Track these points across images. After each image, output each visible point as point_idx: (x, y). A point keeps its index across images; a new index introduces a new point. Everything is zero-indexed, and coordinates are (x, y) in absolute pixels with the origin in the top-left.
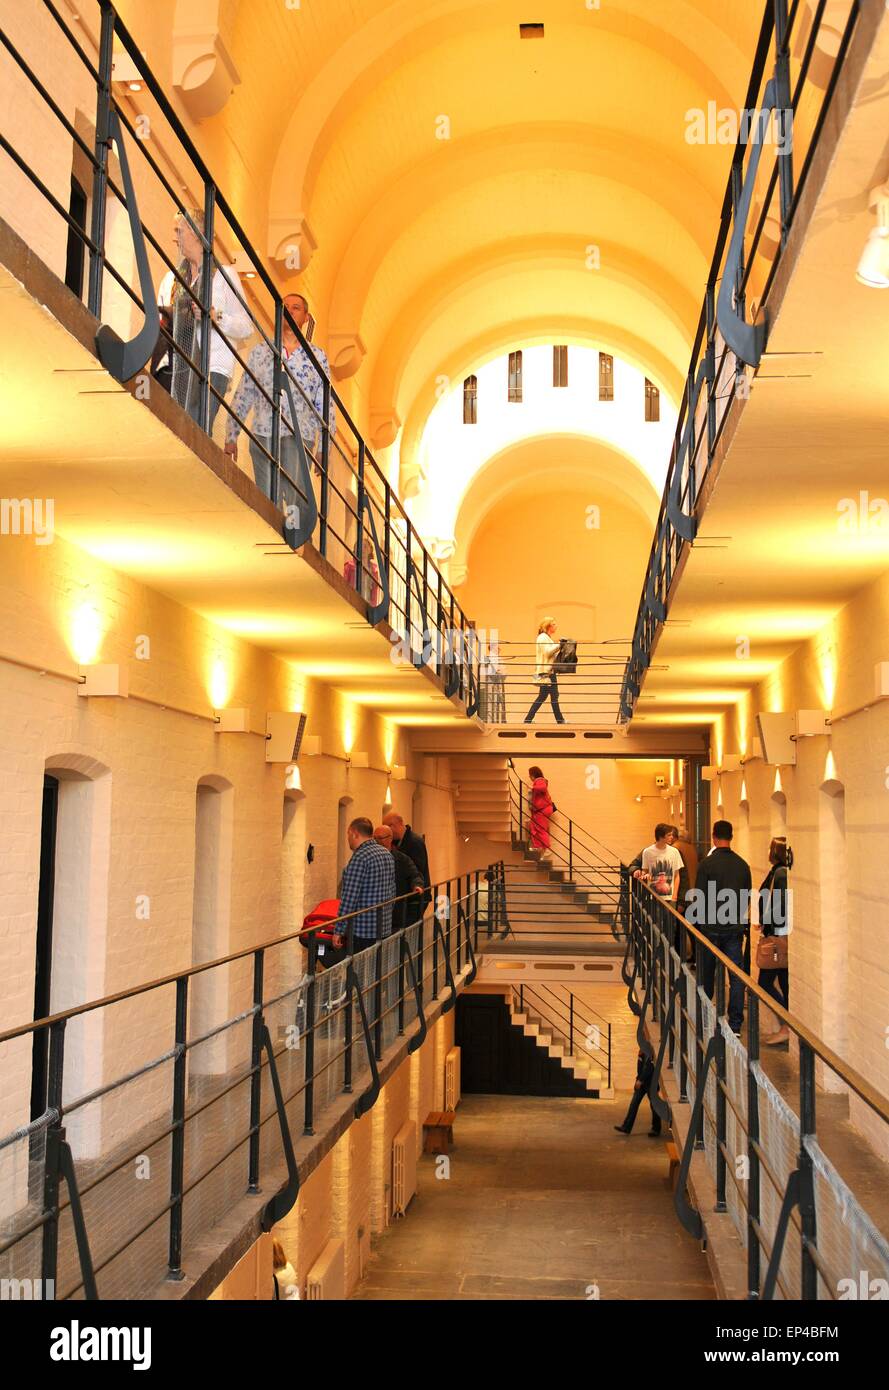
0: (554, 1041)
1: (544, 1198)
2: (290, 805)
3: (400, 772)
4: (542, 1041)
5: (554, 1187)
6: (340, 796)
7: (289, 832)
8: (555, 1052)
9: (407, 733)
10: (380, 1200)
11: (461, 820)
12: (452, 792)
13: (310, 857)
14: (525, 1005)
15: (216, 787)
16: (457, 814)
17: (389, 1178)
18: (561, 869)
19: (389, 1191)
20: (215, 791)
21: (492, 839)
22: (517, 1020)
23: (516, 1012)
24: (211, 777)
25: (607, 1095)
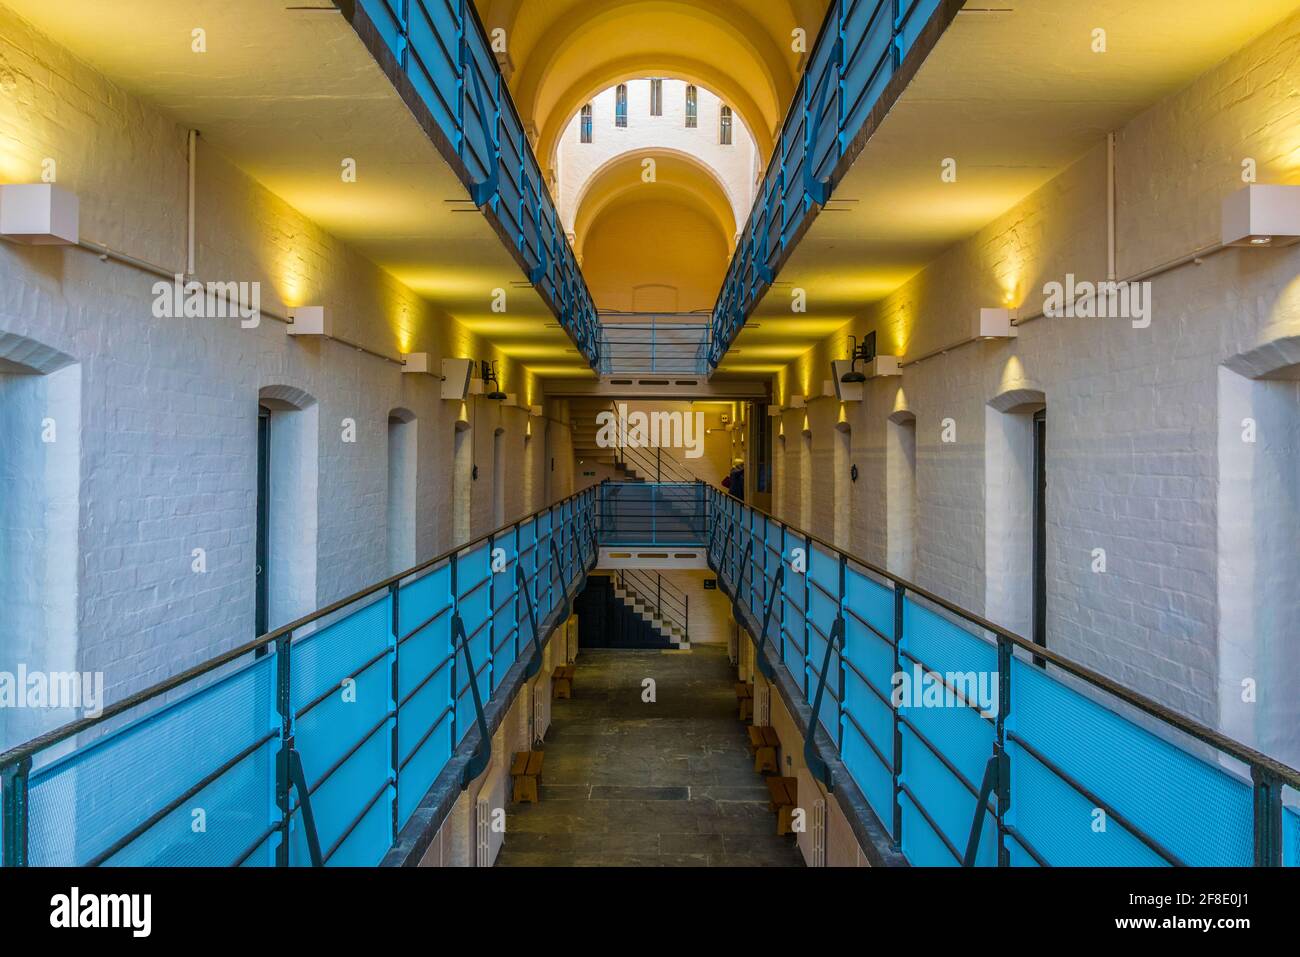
0: (647, 609)
1: (645, 725)
2: (460, 434)
3: (538, 410)
4: (638, 609)
5: (652, 716)
6: (496, 428)
7: (459, 454)
8: (648, 616)
9: (541, 381)
10: (524, 731)
11: (577, 447)
12: (571, 427)
13: (474, 475)
14: (625, 583)
15: (403, 418)
16: (574, 442)
17: (531, 715)
18: (650, 484)
19: (531, 726)
20: (403, 422)
21: (600, 461)
22: (620, 594)
23: (618, 588)
24: (398, 410)
25: (685, 647)
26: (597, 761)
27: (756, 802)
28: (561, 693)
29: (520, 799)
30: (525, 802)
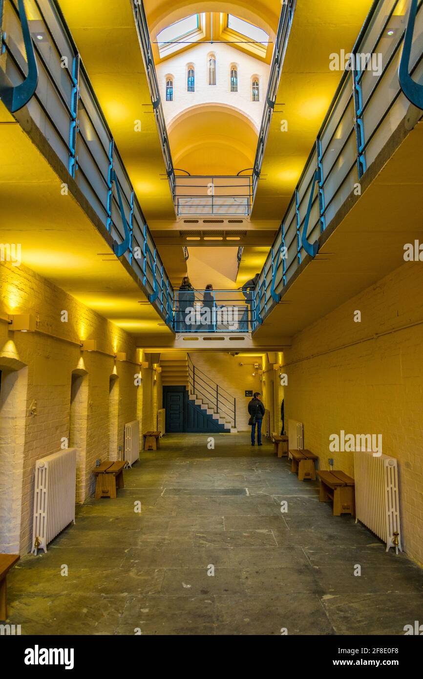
0: (209, 407)
1: (209, 460)
4: (204, 407)
8: (210, 412)
22: (192, 397)
23: (191, 394)
25: (233, 431)
26: (171, 476)
27: (306, 496)
28: (149, 446)
29: (101, 495)
30: (105, 497)
